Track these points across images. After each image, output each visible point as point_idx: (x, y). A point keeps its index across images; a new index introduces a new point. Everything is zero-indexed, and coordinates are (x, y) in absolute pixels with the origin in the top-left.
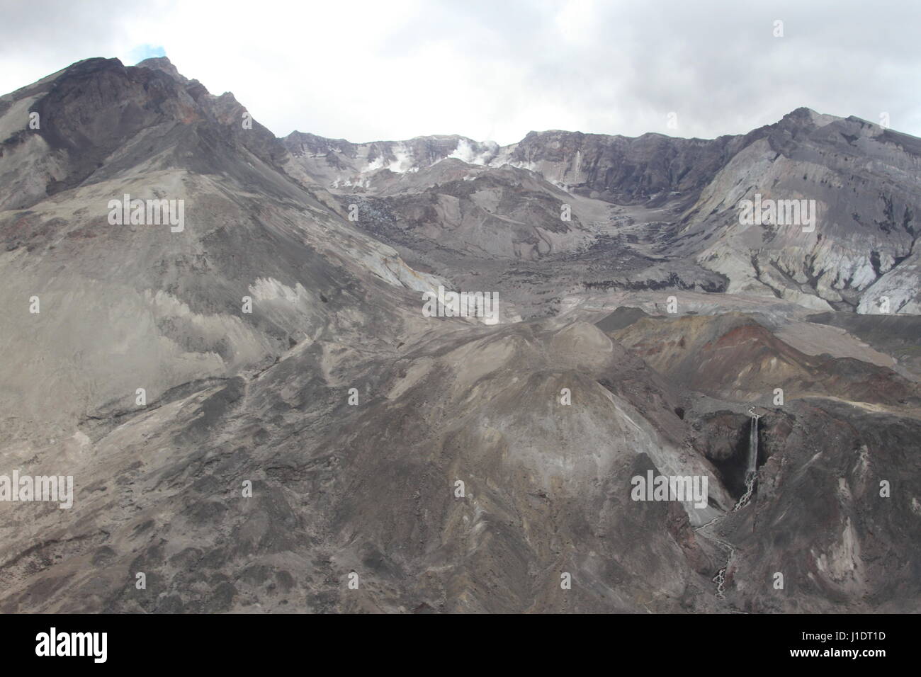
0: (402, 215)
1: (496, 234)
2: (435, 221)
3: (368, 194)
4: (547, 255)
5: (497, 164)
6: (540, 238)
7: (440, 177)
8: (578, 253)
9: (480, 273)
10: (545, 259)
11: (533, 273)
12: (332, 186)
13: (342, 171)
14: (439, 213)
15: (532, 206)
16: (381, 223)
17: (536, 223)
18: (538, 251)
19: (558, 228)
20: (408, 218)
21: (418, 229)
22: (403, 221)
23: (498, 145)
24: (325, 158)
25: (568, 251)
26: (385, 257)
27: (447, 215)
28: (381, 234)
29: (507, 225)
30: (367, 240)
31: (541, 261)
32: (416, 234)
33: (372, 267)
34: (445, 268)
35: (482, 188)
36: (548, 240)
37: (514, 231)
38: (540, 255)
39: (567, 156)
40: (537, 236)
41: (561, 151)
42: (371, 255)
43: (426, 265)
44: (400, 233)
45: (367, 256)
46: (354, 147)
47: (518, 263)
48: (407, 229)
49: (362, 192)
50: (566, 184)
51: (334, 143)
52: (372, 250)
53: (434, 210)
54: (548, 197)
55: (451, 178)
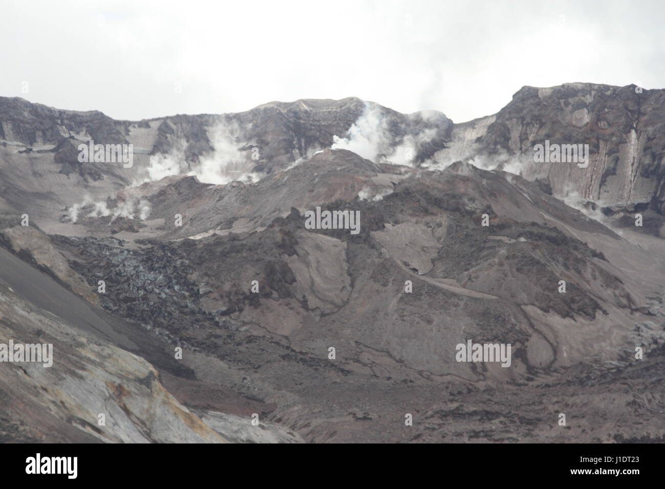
0: (213, 281)
1: (429, 322)
2: (288, 294)
3: (144, 234)
4: (548, 369)
5: (442, 162)
6: (530, 331)
7: (307, 195)
8: (622, 364)
9: (374, 416)
10: (542, 379)
11: (497, 414)
12: (64, 219)
13: (92, 183)
14: (298, 278)
15: (514, 256)
16: (164, 301)
17: (523, 297)
18: (525, 360)
19: (575, 306)
20: (227, 287)
21: (249, 314)
22: (215, 295)
23: (450, 121)
24: (53, 154)
25: (596, 361)
26: (118, 381)
27: (318, 280)
28: (160, 325)
29: (454, 300)
30: (84, 340)
31: (531, 383)
32: (244, 324)
33: (80, 407)
34: (294, 404)
35: (400, 216)
36: (550, 336)
37: (471, 314)
38: (531, 369)
39: (606, 141)
40: (525, 326)
41: (592, 131)
42: (81, 378)
43: (253, 398)
44: (207, 324)
45: (69, 378)
46: (122, 129)
47: (470, 391)
48: (224, 314)
49: (131, 229)
50: (601, 204)
51: (76, 121)
52: (89, 366)
53: (286, 270)
54: (554, 234)
55: (331, 196)
